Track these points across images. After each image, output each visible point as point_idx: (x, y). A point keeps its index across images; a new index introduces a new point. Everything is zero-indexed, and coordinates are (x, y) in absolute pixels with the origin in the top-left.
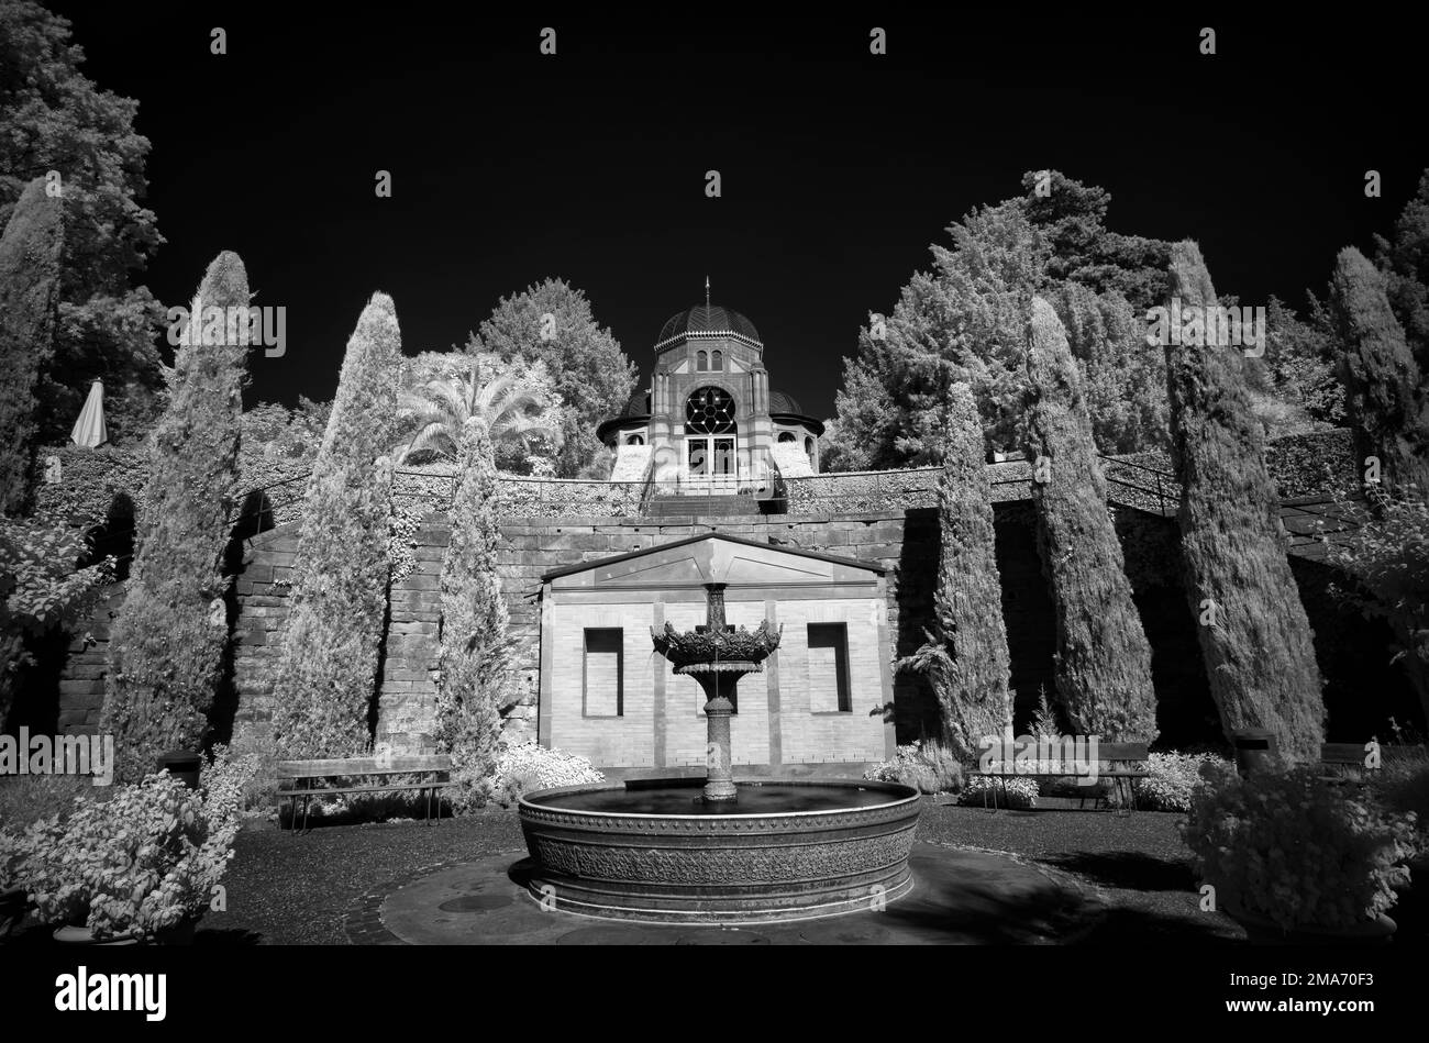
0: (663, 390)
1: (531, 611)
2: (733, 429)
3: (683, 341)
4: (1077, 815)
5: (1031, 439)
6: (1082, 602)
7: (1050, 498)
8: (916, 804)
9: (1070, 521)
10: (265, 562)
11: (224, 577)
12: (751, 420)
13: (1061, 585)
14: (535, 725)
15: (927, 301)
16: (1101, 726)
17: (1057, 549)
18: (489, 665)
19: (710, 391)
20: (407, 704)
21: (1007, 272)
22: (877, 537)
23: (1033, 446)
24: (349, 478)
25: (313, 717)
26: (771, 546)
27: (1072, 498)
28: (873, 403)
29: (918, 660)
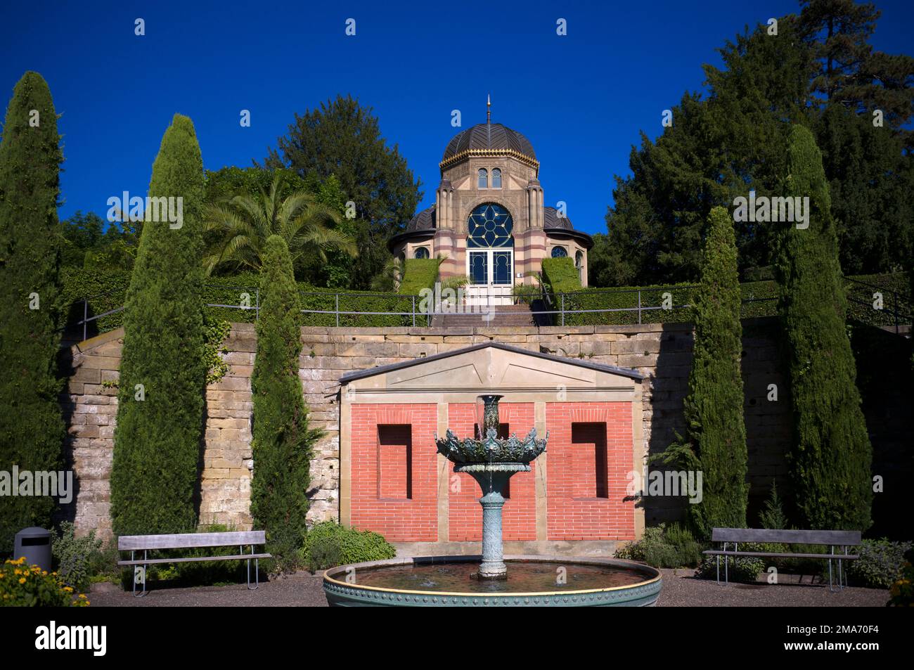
0: (447, 206)
1: (331, 409)
2: (511, 243)
3: (465, 159)
4: (795, 589)
5: (781, 261)
6: (815, 409)
7: (794, 316)
8: (657, 584)
9: (810, 337)
10: (92, 366)
11: (57, 380)
12: (527, 235)
13: (798, 394)
14: (337, 505)
15: (695, 120)
16: (823, 516)
17: (797, 363)
18: (296, 456)
19: (490, 206)
20: (226, 488)
21: (773, 91)
22: (636, 348)
23: (782, 267)
24: (163, 291)
25: (145, 499)
26: (543, 355)
27: (814, 317)
28: (639, 219)
29: (667, 456)
